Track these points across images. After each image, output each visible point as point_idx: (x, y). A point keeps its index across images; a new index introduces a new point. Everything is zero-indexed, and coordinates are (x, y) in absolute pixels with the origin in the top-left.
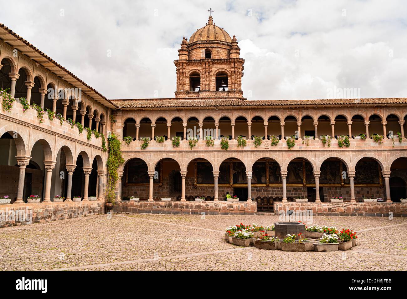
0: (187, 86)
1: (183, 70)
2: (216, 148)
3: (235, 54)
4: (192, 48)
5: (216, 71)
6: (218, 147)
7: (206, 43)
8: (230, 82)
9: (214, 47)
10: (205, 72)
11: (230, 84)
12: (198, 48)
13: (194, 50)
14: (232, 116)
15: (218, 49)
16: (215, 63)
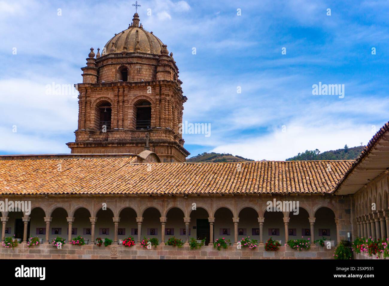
0: (92, 122)
1: (86, 98)
2: (44, 255)
3: (163, 73)
4: (103, 64)
5: (135, 99)
6: (47, 254)
7: (122, 58)
8: (154, 116)
9: (132, 63)
10: (118, 102)
11: (154, 119)
12: (110, 64)
13: (105, 67)
14: (69, 208)
15: (138, 67)
16: (132, 87)
